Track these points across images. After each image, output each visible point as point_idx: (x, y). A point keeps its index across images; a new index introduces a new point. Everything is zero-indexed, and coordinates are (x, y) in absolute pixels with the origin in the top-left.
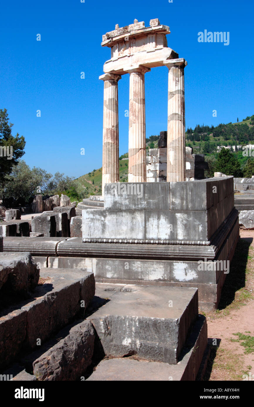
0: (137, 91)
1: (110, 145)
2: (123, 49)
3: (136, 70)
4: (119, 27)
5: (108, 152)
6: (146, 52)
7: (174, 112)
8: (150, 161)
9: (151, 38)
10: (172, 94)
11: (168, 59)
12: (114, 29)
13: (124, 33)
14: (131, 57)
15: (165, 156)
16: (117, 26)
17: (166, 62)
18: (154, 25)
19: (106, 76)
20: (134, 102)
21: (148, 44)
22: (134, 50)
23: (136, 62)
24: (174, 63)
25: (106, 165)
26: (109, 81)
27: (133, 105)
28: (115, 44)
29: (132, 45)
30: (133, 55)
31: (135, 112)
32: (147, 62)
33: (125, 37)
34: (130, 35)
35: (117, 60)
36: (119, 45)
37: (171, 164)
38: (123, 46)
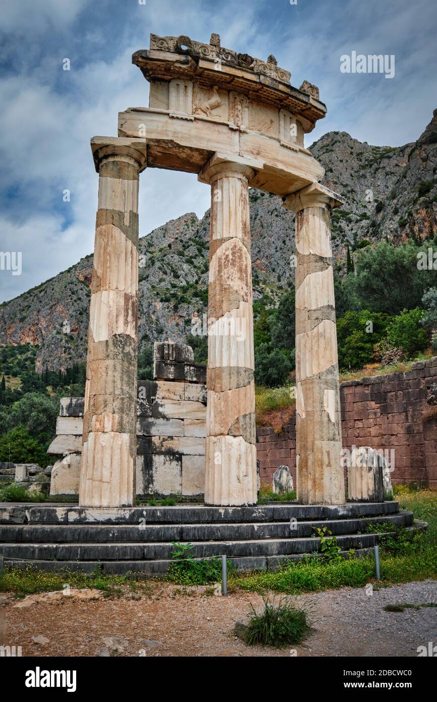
0: (248, 223)
7: (331, 303)
9: (288, 120)
10: (326, 262)
13: (241, 67)
18: (313, 96)
20: (245, 248)
21: (282, 128)
22: (245, 121)
23: (252, 153)
26: (132, 162)
27: (241, 255)
28: (179, 78)
29: (239, 107)
30: (244, 132)
31: (246, 273)
32: (280, 166)
33: (243, 78)
34: (258, 81)
35: (191, 120)
36: (194, 87)
37: (329, 420)
38: (215, 99)
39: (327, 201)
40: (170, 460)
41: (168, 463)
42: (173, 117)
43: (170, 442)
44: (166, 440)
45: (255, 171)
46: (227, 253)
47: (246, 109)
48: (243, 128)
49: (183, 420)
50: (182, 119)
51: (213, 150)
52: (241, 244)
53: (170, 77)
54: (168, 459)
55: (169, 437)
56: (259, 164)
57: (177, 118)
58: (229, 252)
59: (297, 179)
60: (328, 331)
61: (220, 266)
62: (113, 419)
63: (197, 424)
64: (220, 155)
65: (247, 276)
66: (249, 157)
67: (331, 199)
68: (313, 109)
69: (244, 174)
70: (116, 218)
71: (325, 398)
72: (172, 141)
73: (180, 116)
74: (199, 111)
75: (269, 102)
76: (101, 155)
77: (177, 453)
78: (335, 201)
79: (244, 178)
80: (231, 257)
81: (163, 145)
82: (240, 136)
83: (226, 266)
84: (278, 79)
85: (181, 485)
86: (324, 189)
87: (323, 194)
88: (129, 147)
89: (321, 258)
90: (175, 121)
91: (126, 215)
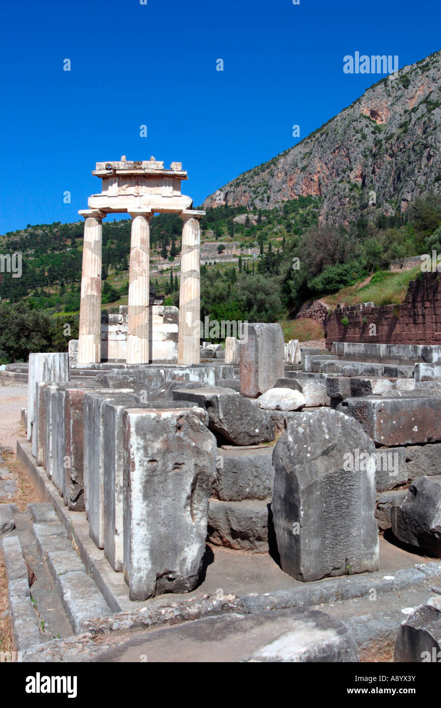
0: (145, 238)
1: (96, 298)
2: (126, 185)
3: (145, 214)
4: (128, 159)
5: (92, 307)
6: (161, 196)
7: (193, 269)
8: (121, 320)
9: (167, 182)
10: (190, 248)
11: (188, 209)
12: (119, 160)
13: (135, 168)
14: (139, 197)
16: (124, 158)
17: (186, 212)
18: (177, 168)
20: (141, 251)
21: (164, 187)
22: (143, 189)
23: (146, 205)
24: (195, 215)
25: (90, 323)
26: (95, 219)
29: (141, 183)
30: (142, 196)
31: (142, 262)
32: (161, 207)
34: (144, 172)
35: (117, 196)
36: (119, 179)
37: (187, 326)
38: (128, 183)
42: (110, 197)
45: (148, 213)
46: (133, 254)
48: (140, 194)
51: (126, 208)
52: (139, 249)
56: (149, 210)
64: (129, 210)
66: (144, 208)
69: (143, 216)
70: (88, 245)
71: (186, 316)
73: (113, 195)
74: (120, 192)
75: (156, 176)
80: (135, 256)
84: (155, 168)
87: (191, 214)
91: (93, 243)
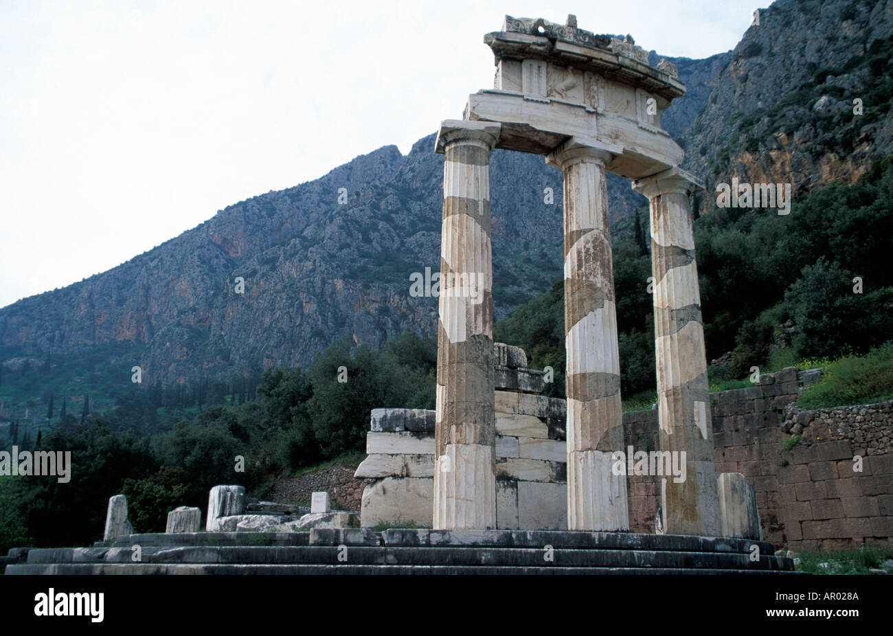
2: (566, 84)
6: (636, 127)
11: (679, 166)
14: (594, 116)
15: (510, 416)
19: (486, 128)
20: (606, 241)
26: (484, 146)
27: (603, 248)
28: (532, 58)
29: (595, 88)
30: (602, 115)
31: (609, 268)
32: (639, 151)
33: (601, 59)
34: (616, 62)
35: (546, 103)
36: (547, 67)
37: (701, 437)
38: (570, 79)
39: (688, 187)
40: (505, 487)
41: (501, 490)
42: (527, 100)
43: (504, 464)
44: (499, 462)
45: (614, 156)
46: (588, 246)
47: (602, 90)
48: (600, 110)
49: (517, 438)
50: (537, 101)
51: (571, 134)
52: (603, 236)
53: (521, 57)
54: (502, 485)
55: (502, 458)
56: (618, 149)
57: (532, 101)
58: (590, 245)
59: (655, 163)
60: (695, 333)
61: (580, 260)
62: (475, 429)
63: (533, 443)
64: (578, 140)
65: (609, 272)
66: (607, 141)
67: (692, 184)
68: (671, 89)
69: (602, 159)
70: (471, 207)
71: (695, 411)
72: (527, 125)
73: (535, 99)
74: (554, 93)
75: (625, 81)
76: (450, 138)
77: (512, 478)
78: (696, 186)
79: (602, 164)
80: (592, 250)
81: (518, 129)
82: (597, 119)
83: (587, 261)
84: (636, 60)
85: (517, 517)
86: (685, 175)
87: (684, 179)
88: (483, 131)
89: (684, 251)
90: (530, 103)
91: (481, 204)
